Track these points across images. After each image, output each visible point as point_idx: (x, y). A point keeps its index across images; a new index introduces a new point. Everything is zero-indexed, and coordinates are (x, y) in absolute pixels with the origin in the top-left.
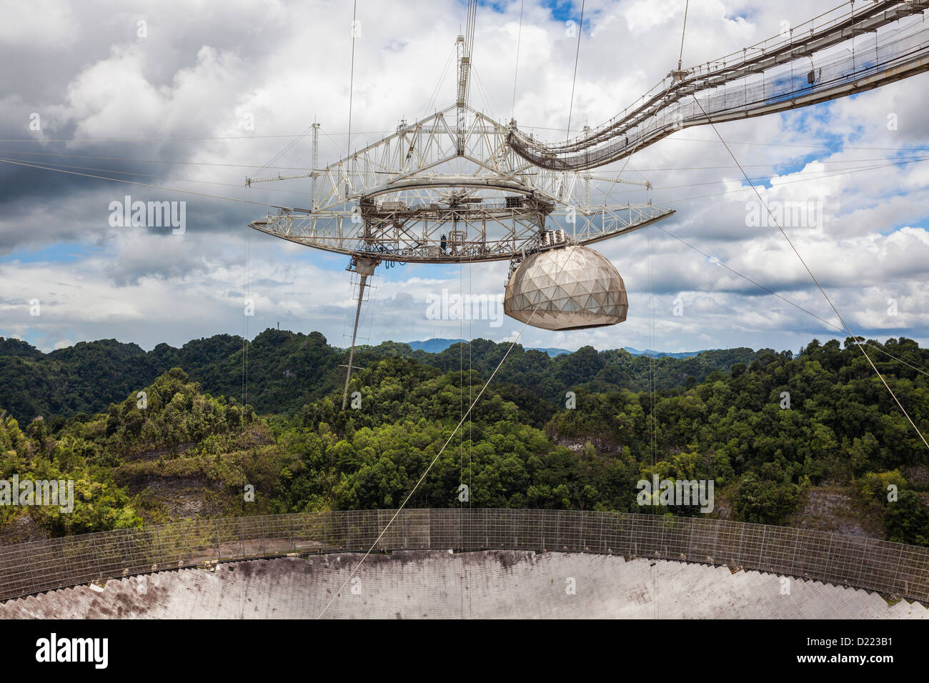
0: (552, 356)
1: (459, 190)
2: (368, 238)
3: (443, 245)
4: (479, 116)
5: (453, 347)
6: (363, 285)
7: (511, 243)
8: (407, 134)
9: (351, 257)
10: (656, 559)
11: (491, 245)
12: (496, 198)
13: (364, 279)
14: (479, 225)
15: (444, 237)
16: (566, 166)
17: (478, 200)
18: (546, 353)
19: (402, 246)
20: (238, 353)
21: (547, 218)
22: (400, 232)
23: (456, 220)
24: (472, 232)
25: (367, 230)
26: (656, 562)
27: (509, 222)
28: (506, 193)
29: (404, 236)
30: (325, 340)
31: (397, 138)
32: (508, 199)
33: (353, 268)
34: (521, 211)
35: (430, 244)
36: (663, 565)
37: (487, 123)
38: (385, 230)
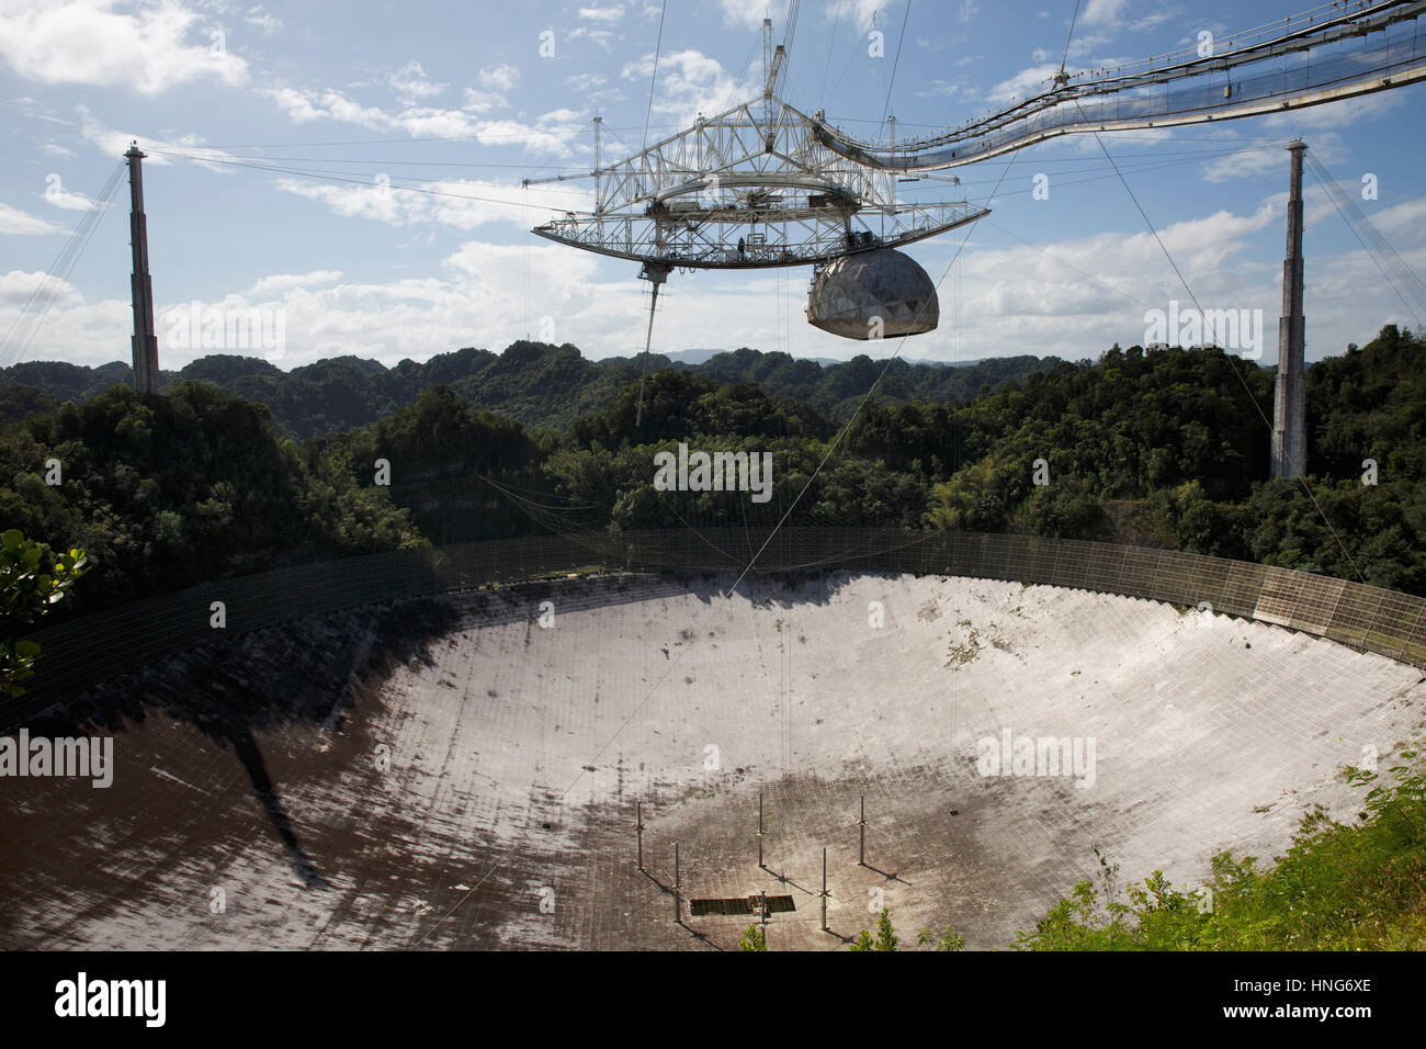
0: (823, 365)
1: (755, 189)
2: (659, 243)
3: (741, 248)
4: (787, 107)
5: (715, 357)
6: (655, 294)
7: (814, 246)
8: (705, 129)
9: (642, 263)
10: (947, 575)
11: (793, 248)
12: (797, 198)
13: (656, 286)
14: (779, 225)
15: (742, 241)
16: (875, 163)
17: (780, 198)
18: (817, 363)
19: (696, 250)
20: (487, 368)
21: (853, 217)
22: (695, 235)
23: (755, 221)
24: (771, 233)
25: (659, 235)
26: (948, 578)
27: (811, 222)
28: (808, 193)
29: (698, 240)
30: (579, 352)
31: (694, 132)
32: (811, 198)
33: (645, 275)
34: (824, 210)
35: (726, 248)
36: (953, 580)
37: (795, 116)
38: (678, 233)
